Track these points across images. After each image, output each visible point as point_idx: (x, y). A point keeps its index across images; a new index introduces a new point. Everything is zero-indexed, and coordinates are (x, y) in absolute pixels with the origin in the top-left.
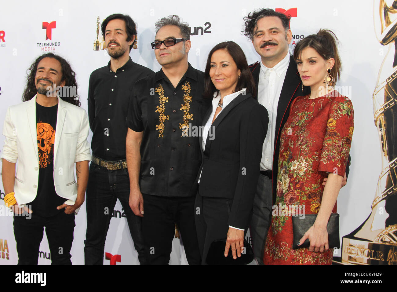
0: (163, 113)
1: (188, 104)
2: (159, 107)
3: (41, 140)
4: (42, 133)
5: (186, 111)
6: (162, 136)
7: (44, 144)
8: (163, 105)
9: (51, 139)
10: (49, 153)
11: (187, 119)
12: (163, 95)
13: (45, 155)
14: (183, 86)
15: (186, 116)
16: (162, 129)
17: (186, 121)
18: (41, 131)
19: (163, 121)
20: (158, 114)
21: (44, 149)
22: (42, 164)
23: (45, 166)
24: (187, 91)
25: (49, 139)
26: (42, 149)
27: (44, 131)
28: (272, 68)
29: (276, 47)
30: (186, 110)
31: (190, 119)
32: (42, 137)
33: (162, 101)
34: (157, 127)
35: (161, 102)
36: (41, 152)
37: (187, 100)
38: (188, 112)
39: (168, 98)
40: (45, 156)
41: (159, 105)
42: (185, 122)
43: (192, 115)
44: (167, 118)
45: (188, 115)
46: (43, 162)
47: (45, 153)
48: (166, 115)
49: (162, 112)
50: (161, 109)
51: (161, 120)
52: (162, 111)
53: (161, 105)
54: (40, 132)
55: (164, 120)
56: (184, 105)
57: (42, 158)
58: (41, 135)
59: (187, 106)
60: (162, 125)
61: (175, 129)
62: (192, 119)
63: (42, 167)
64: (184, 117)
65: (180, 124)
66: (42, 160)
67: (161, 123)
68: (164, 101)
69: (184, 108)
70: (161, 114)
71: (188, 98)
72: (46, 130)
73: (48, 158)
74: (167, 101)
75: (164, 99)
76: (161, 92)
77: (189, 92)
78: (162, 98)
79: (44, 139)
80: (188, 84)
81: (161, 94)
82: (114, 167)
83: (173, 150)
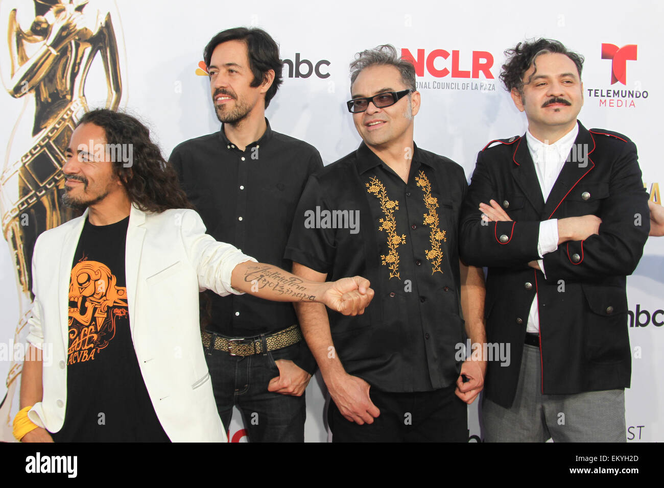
0: (394, 232)
1: (433, 212)
2: (385, 220)
3: (81, 299)
4: (85, 283)
5: (434, 226)
6: (398, 275)
7: (86, 309)
8: (391, 216)
9: (105, 295)
10: (99, 328)
11: (437, 241)
12: (385, 197)
13: (86, 332)
14: (417, 179)
15: (434, 235)
16: (394, 263)
17: (437, 245)
18: (83, 279)
19: (396, 247)
20: (385, 234)
21: (85, 320)
22: (79, 353)
23: (85, 356)
24: (425, 187)
25: (102, 297)
26: (81, 318)
27: (89, 279)
29: (568, 107)
30: (433, 223)
31: (443, 240)
33: (387, 209)
34: (385, 260)
35: (385, 211)
36: (75, 325)
37: (431, 205)
38: (437, 227)
39: (397, 202)
40: (85, 335)
42: (434, 247)
43: (444, 232)
44: (402, 240)
45: (438, 232)
47: (86, 329)
48: (399, 235)
49: (391, 230)
50: (390, 224)
51: (392, 244)
52: (392, 227)
53: (388, 215)
54: (81, 282)
55: (398, 244)
56: (428, 215)
57: (80, 339)
58: (82, 288)
59: (434, 216)
60: (393, 254)
61: (420, 261)
62: (445, 241)
63: (79, 361)
64: (432, 237)
65: (427, 252)
66: (79, 344)
67: (391, 250)
68: (391, 209)
69: (430, 219)
70: (390, 233)
71: (431, 201)
72: (93, 277)
73: (97, 339)
74: (397, 208)
75: (391, 204)
76: (380, 192)
77: (429, 189)
78: (385, 203)
79: (87, 297)
80: (422, 174)
81: (382, 195)
82: (250, 349)
83: (422, 301)
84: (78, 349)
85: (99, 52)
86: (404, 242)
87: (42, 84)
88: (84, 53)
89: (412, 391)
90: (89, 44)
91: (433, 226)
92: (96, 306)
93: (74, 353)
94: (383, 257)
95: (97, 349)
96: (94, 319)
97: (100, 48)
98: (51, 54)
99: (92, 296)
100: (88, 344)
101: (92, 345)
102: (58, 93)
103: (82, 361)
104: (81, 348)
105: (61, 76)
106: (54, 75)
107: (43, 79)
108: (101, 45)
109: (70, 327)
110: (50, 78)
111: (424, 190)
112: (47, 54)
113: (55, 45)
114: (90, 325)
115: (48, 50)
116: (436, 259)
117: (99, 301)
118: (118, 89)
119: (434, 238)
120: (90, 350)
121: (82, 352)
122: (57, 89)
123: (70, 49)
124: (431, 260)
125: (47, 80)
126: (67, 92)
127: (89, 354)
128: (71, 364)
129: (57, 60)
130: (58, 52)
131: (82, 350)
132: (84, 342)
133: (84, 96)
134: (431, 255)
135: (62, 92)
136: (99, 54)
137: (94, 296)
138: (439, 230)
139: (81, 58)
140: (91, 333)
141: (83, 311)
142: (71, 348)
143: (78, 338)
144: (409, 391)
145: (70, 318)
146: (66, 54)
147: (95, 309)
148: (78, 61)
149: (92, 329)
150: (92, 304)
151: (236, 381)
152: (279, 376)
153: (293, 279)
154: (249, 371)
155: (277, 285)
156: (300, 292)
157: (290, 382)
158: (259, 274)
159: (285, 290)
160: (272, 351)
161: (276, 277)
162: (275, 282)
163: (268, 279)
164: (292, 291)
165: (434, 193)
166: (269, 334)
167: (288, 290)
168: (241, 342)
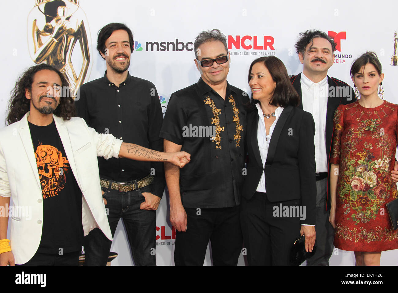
1: (237, 116)
2: (214, 119)
3: (44, 165)
4: (44, 157)
6: (220, 147)
7: (48, 170)
9: (58, 162)
10: (58, 179)
11: (239, 130)
12: (214, 107)
13: (51, 181)
14: (229, 98)
15: (238, 127)
16: (218, 141)
17: (239, 133)
18: (43, 154)
19: (219, 133)
20: (214, 125)
21: (49, 175)
22: (49, 193)
23: (53, 194)
25: (56, 163)
26: (46, 175)
27: (46, 154)
28: (317, 83)
29: (324, 64)
30: (237, 121)
32: (45, 162)
33: (216, 113)
35: (214, 114)
36: (43, 179)
37: (236, 112)
39: (220, 110)
40: (51, 183)
41: (214, 116)
42: (237, 133)
43: (242, 126)
44: (223, 129)
46: (50, 191)
48: (221, 126)
51: (217, 131)
52: (217, 122)
53: (216, 116)
55: (220, 131)
56: (235, 117)
57: (48, 185)
58: (44, 159)
59: (237, 118)
60: (218, 136)
61: (231, 140)
62: (242, 131)
63: (49, 197)
64: (237, 128)
65: (234, 135)
66: (48, 188)
67: (217, 134)
69: (235, 119)
70: (217, 125)
71: (236, 110)
72: (49, 153)
73: (58, 184)
74: (220, 113)
75: (217, 111)
76: (211, 104)
77: (235, 104)
78: (214, 110)
79: (48, 164)
80: (231, 97)
81: (212, 106)
82: (129, 188)
83: (232, 161)
84: (48, 190)
85: (78, 40)
87: (50, 56)
88: (70, 41)
89: (227, 207)
90: (73, 36)
91: (237, 123)
92: (54, 168)
93: (46, 193)
95: (59, 190)
96: (54, 174)
97: (79, 38)
98: (54, 41)
99: (50, 163)
100: (53, 187)
101: (55, 188)
102: (58, 61)
103: (52, 196)
104: (50, 190)
105: (59, 53)
106: (56, 52)
107: (51, 54)
108: (79, 36)
109: (41, 180)
110: (54, 53)
111: (233, 104)
112: (52, 42)
113: (56, 37)
114: (52, 177)
115: (53, 40)
116: (238, 139)
117: (55, 165)
118: (88, 58)
119: (238, 129)
120: (55, 190)
121: (51, 192)
122: (57, 59)
123: (63, 39)
124: (236, 140)
125: (52, 54)
126: (62, 60)
127: (55, 192)
128: (45, 198)
129: (57, 44)
130: (57, 41)
131: (51, 191)
132: (51, 187)
133: (71, 62)
134: (236, 137)
135: (60, 60)
136: (78, 41)
137: (52, 163)
138: (240, 125)
139: (69, 43)
140: (53, 182)
141: (47, 171)
142: (43, 190)
143: (47, 185)
144: (226, 207)
145: (40, 175)
146: (62, 41)
147: (53, 170)
148: (68, 45)
149: (54, 180)
150: (51, 167)
151: (123, 204)
152: (145, 201)
153: (152, 152)
154: (129, 199)
155: (146, 155)
156: (158, 157)
157: (151, 203)
158: (135, 150)
159: (151, 157)
160: (140, 188)
161: (144, 151)
162: (145, 153)
163: (141, 152)
164: (154, 157)
165: (237, 107)
166: (139, 180)
167: (152, 157)
168: (125, 185)
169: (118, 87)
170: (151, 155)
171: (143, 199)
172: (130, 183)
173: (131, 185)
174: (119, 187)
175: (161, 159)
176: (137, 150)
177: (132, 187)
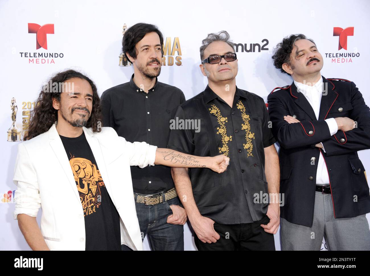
0: (225, 134)
1: (247, 123)
2: (220, 128)
3: (79, 179)
5: (248, 130)
7: (84, 185)
8: (223, 126)
10: (94, 195)
11: (250, 139)
12: (220, 115)
14: (237, 105)
15: (248, 135)
16: (226, 151)
17: (249, 141)
18: (77, 168)
19: (227, 143)
20: (220, 136)
21: (85, 191)
22: (87, 210)
23: (90, 211)
24: (242, 109)
25: (91, 177)
26: (82, 191)
27: (80, 168)
32: (79, 177)
34: (221, 150)
35: (220, 123)
37: (246, 119)
38: (250, 131)
39: (226, 118)
41: (219, 126)
43: (254, 134)
48: (228, 136)
50: (223, 130)
51: (224, 141)
52: (224, 132)
53: (221, 126)
54: (76, 170)
55: (228, 141)
56: (244, 124)
58: (78, 174)
59: (247, 125)
60: (225, 147)
61: (240, 150)
62: (254, 138)
63: (87, 214)
65: (244, 145)
67: (224, 144)
68: (223, 122)
69: (245, 127)
70: (223, 135)
71: (245, 117)
72: (82, 167)
73: (95, 200)
74: (227, 121)
75: (223, 119)
76: (217, 113)
77: (244, 110)
78: (220, 119)
79: (82, 178)
80: (240, 102)
81: (218, 115)
82: (156, 200)
83: (242, 172)
86: (231, 140)
94: (220, 148)
95: (96, 206)
100: (91, 204)
101: (93, 204)
111: (242, 111)
116: (249, 148)
119: (248, 137)
120: (92, 207)
124: (246, 149)
127: (92, 209)
132: (88, 203)
134: (246, 146)
138: (250, 133)
143: (84, 201)
149: (90, 195)
150: (86, 181)
151: (149, 219)
152: (173, 214)
153: (189, 157)
154: (156, 213)
155: (183, 161)
156: (196, 163)
157: (179, 217)
158: (171, 156)
159: (188, 163)
160: (168, 201)
161: (181, 157)
162: (182, 160)
163: (177, 158)
164: (192, 164)
165: (247, 113)
166: (166, 192)
167: (190, 163)
168: (152, 197)
169: (147, 93)
170: (188, 162)
171: (171, 212)
172: (157, 195)
173: (158, 197)
174: (145, 200)
175: (200, 165)
176: (173, 157)
177: (159, 200)
